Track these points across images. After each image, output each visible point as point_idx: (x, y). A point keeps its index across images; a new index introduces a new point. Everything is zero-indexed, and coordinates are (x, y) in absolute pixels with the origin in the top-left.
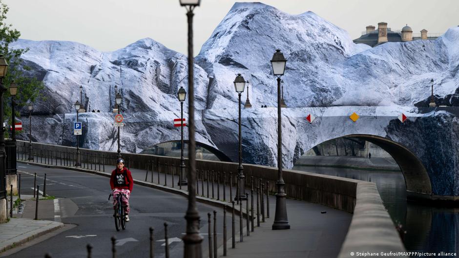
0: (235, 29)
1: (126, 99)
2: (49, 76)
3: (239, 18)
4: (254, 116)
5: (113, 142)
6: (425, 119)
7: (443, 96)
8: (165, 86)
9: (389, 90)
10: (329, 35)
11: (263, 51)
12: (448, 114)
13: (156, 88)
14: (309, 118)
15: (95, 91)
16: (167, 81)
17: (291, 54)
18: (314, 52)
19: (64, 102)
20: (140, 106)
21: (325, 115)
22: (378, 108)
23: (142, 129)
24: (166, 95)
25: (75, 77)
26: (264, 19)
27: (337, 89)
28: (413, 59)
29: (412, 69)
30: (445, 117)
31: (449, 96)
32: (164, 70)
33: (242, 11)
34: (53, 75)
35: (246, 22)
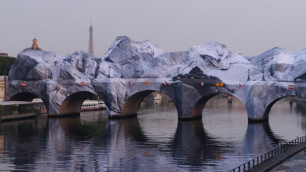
0: (115, 47)
1: (65, 74)
2: (38, 65)
3: (117, 43)
4: (107, 82)
6: (174, 84)
7: (184, 74)
8: (81, 69)
10: (150, 49)
11: (122, 55)
12: (181, 82)
13: (77, 70)
14: (130, 83)
15: (55, 71)
16: (81, 67)
17: (131, 57)
18: (140, 56)
19: (43, 75)
20: (70, 77)
21: (136, 82)
22: (157, 79)
23: (69, 86)
24: (80, 73)
25: (48, 65)
26: (125, 43)
27: (143, 71)
28: (175, 59)
29: (173, 63)
30: (180, 83)
31: (186, 74)
32: (80, 63)
33: (119, 40)
34: (40, 64)
35: (119, 44)
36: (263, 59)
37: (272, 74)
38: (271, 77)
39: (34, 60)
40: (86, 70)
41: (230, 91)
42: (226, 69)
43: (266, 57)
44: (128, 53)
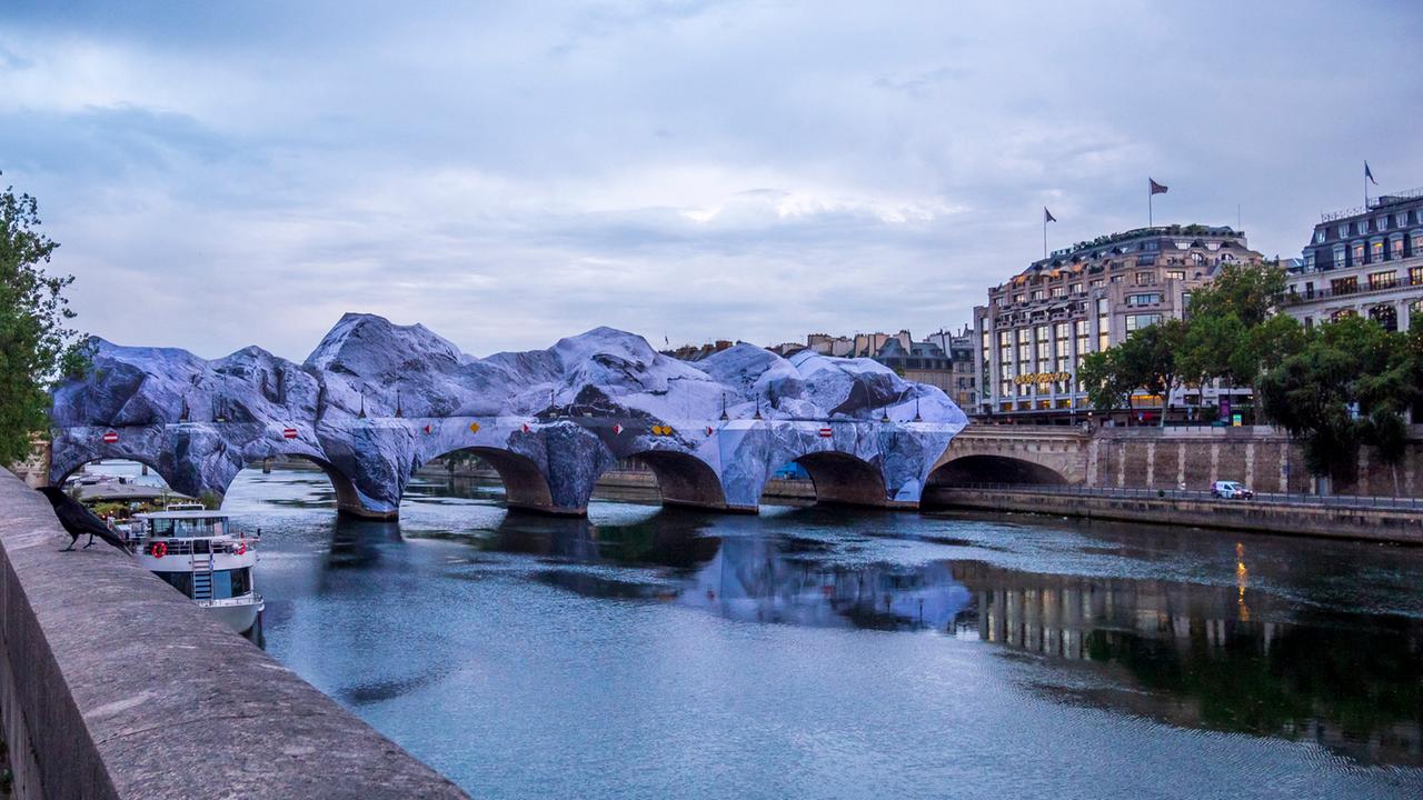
0: (345, 337)
1: (231, 409)
2: (147, 382)
3: (349, 327)
4: (371, 427)
5: (221, 455)
6: (547, 429)
7: (563, 407)
8: (273, 395)
9: (509, 401)
10: (441, 346)
11: (375, 359)
12: (573, 424)
13: (264, 398)
14: (427, 429)
15: (198, 401)
16: (274, 390)
17: (404, 363)
18: (427, 362)
19: (161, 413)
20: (247, 417)
21: (444, 425)
22: (498, 419)
23: (249, 442)
24: (274, 405)
25: (176, 387)
26: (374, 330)
27: (455, 399)
28: (529, 368)
29: (529, 379)
30: (571, 427)
31: (568, 406)
32: (272, 379)
33: (352, 320)
34: (153, 380)
35: (357, 330)
36: (744, 370)
37: (775, 405)
38: (772, 410)
39: (130, 369)
40: (291, 397)
41: (686, 444)
42: (664, 393)
43: (750, 366)
44: (393, 354)
